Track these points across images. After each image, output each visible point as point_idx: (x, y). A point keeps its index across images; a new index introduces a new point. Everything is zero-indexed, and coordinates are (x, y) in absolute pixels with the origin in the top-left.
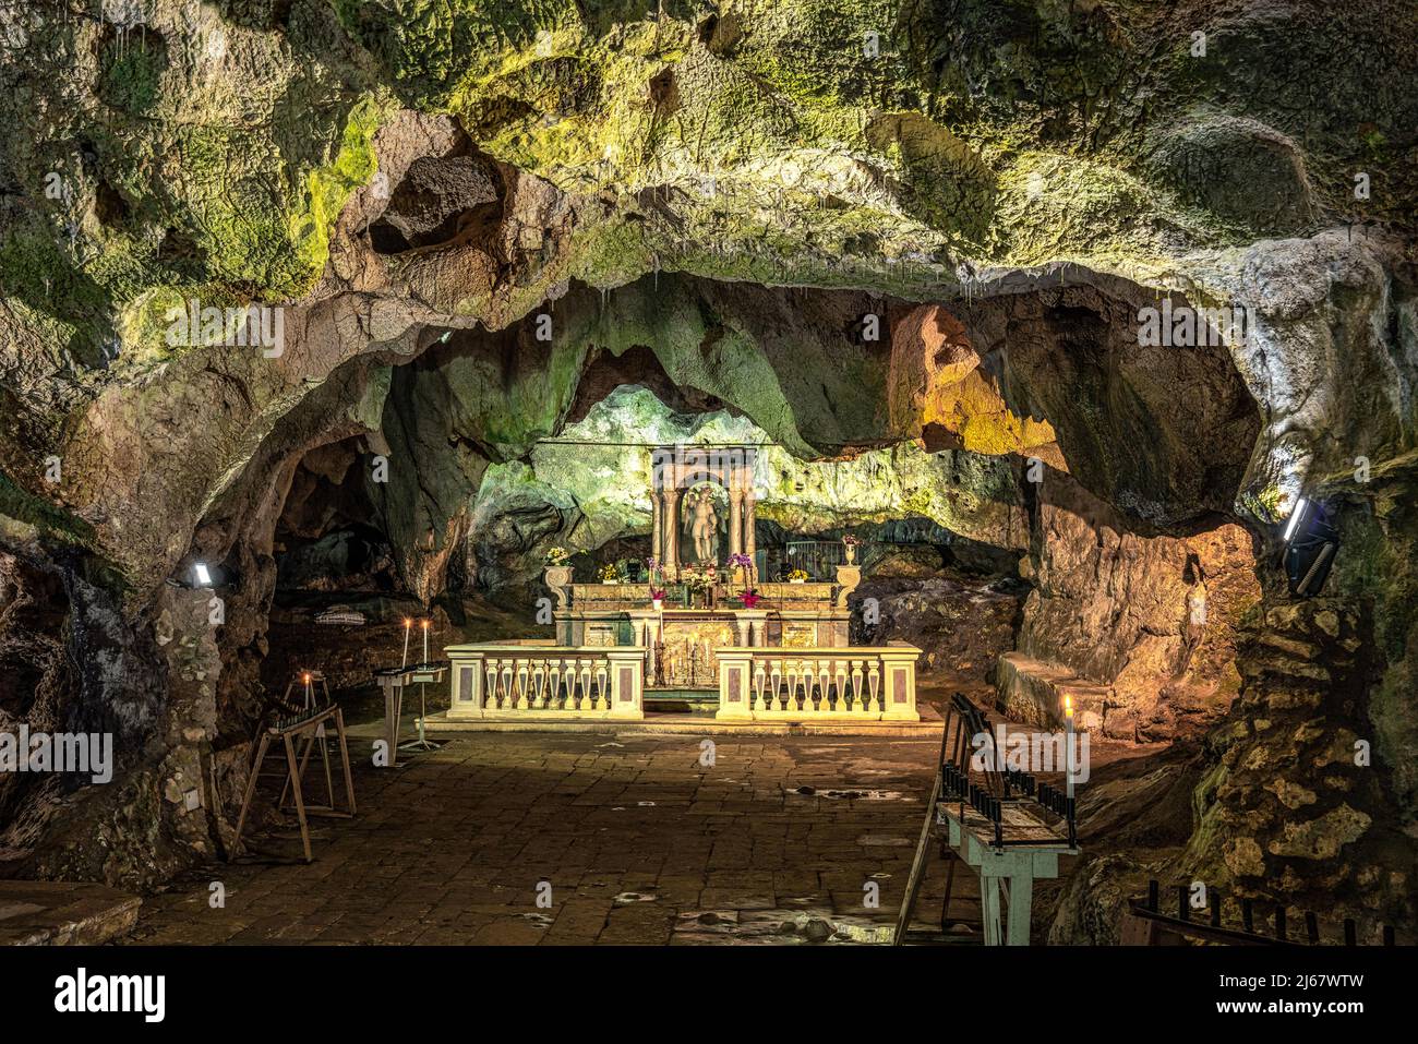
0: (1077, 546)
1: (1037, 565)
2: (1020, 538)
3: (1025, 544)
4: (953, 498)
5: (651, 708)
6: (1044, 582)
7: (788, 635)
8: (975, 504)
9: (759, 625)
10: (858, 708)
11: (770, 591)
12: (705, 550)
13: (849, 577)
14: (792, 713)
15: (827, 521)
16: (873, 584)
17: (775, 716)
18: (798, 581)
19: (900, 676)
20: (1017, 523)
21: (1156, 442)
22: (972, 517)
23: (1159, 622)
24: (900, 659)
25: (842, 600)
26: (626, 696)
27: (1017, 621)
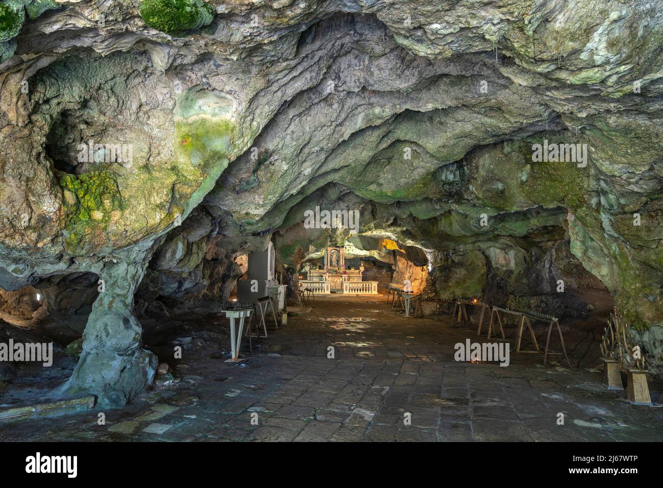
0: (403, 264)
1: (396, 267)
2: (392, 262)
3: (393, 263)
4: (379, 253)
5: (331, 292)
6: (397, 270)
7: (351, 280)
8: (383, 255)
9: (346, 278)
10: (367, 292)
11: (348, 271)
12: (334, 263)
13: (362, 269)
14: (356, 293)
15: (352, 257)
16: (366, 270)
17: (354, 293)
18: (352, 270)
19: (374, 286)
20: (392, 259)
21: (418, 255)
22: (383, 257)
23: (417, 278)
24: (375, 284)
25: (361, 273)
26: (327, 290)
27: (392, 277)
